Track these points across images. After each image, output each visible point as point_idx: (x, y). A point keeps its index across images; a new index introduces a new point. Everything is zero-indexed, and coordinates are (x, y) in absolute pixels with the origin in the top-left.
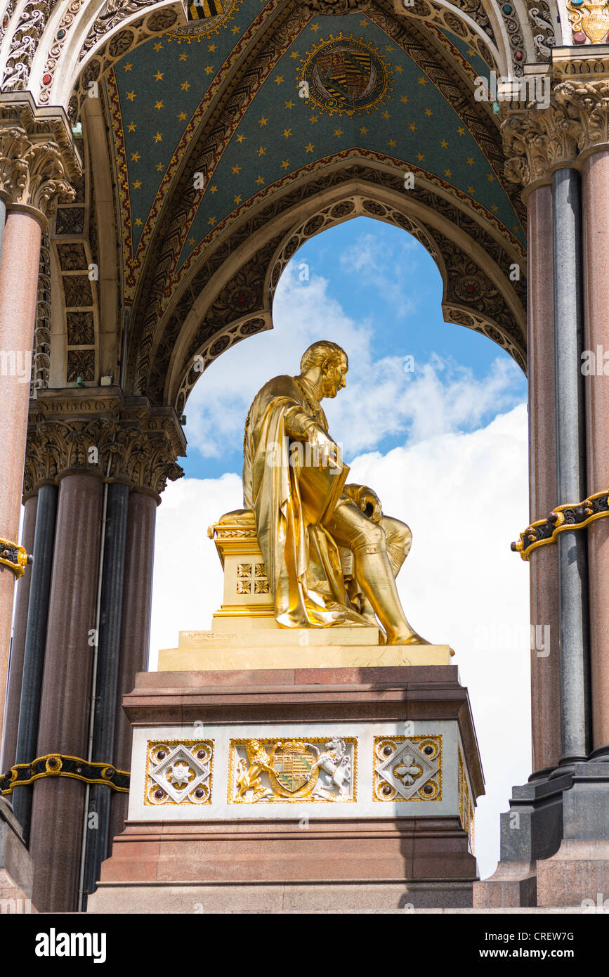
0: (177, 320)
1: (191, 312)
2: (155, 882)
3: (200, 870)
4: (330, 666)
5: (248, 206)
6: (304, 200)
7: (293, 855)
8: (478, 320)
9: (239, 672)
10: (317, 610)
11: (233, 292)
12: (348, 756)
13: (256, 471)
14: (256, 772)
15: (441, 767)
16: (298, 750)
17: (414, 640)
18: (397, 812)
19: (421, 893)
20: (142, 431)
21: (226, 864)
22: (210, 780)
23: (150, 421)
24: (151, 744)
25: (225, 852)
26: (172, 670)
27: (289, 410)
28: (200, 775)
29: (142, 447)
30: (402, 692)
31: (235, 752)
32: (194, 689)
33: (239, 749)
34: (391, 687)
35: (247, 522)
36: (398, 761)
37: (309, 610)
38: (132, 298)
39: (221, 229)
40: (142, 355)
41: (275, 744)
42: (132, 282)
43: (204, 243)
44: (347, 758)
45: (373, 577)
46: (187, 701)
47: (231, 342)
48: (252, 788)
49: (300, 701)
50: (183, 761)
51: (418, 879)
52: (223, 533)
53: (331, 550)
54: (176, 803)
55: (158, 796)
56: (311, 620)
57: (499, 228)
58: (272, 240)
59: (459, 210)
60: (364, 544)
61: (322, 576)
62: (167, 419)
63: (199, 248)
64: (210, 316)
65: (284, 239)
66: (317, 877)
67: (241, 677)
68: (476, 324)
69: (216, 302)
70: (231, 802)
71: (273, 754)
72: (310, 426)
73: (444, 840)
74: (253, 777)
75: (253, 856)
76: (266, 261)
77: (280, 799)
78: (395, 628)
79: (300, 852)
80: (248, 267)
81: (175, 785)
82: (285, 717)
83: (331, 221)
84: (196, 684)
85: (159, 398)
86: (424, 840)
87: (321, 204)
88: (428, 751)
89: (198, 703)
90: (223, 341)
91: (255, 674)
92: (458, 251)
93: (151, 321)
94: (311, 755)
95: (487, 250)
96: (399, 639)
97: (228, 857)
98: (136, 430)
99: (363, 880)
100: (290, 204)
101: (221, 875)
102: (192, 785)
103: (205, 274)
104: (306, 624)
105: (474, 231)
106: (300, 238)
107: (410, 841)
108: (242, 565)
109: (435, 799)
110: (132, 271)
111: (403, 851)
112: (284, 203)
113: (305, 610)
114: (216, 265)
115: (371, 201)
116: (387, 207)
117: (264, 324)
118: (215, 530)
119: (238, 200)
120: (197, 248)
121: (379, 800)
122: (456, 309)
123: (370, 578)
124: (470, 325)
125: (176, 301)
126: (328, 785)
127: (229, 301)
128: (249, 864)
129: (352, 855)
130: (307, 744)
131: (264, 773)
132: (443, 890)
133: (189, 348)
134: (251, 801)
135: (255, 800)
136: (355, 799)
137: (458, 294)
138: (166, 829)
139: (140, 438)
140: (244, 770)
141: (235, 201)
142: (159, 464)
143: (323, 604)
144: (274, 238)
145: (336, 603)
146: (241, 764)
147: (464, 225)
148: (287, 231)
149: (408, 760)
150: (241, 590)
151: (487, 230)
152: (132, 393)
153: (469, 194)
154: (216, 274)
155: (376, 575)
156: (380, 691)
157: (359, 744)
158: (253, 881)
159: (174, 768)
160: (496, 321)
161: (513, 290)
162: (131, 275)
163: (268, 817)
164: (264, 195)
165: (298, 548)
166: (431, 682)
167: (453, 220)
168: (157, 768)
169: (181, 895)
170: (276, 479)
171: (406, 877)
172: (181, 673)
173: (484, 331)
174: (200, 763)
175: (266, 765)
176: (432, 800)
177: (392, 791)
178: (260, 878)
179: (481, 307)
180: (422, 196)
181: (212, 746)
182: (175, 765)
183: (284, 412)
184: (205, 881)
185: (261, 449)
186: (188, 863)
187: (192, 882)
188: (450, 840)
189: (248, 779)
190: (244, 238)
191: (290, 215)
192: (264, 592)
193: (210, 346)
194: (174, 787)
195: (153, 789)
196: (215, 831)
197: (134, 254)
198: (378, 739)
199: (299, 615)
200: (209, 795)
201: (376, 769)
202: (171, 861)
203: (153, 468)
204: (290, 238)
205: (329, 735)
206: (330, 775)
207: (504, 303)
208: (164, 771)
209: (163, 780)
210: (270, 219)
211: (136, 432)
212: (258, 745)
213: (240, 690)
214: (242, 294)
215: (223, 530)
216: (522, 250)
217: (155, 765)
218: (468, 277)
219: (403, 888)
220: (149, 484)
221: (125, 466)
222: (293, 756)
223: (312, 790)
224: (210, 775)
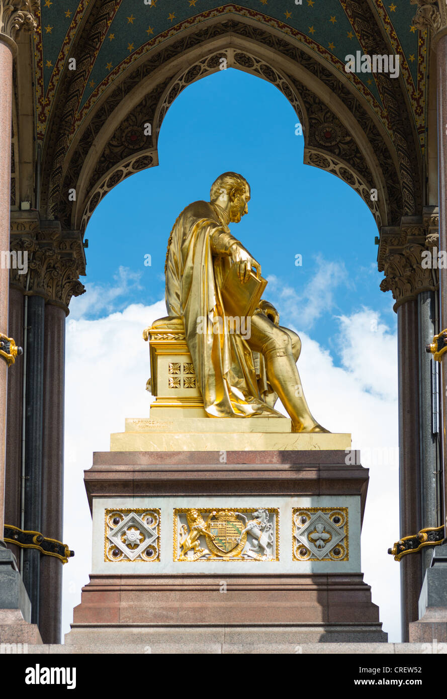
0: (80, 154)
1: (92, 147)
2: (118, 624)
3: (155, 614)
4: (253, 449)
5: (139, 54)
6: (187, 50)
7: (230, 604)
8: (334, 163)
9: (179, 453)
10: (238, 402)
11: (126, 131)
12: (271, 524)
13: (186, 282)
14: (196, 536)
15: (348, 534)
16: (230, 518)
17: (317, 430)
18: (313, 569)
19: (336, 635)
20: (56, 251)
21: (176, 610)
22: (158, 542)
23: (61, 243)
24: (108, 512)
25: (174, 601)
26: (122, 450)
27: (214, 230)
28: (149, 537)
29: (54, 266)
30: (316, 472)
31: (178, 519)
32: (142, 466)
33: (180, 517)
34: (306, 467)
35: (176, 327)
36: (312, 528)
37: (232, 402)
38: (43, 133)
39: (116, 73)
40: (54, 184)
41: (210, 513)
42: (44, 118)
43: (102, 86)
44: (270, 525)
45: (282, 376)
46: (138, 476)
47: (124, 175)
48: (193, 549)
49: (232, 477)
50: (135, 525)
51: (333, 623)
52: (156, 336)
53: (246, 353)
54: (131, 560)
55: (115, 554)
56: (235, 411)
57: (354, 81)
58: (158, 86)
59: (319, 64)
60: (274, 348)
61: (240, 374)
62: (75, 242)
63: (98, 90)
64: (107, 152)
65: (169, 85)
66: (250, 621)
67: (181, 457)
68: (332, 166)
69: (111, 140)
70: (176, 560)
71: (210, 522)
72: (233, 244)
73: (353, 592)
74: (193, 540)
75: (197, 604)
76: (154, 104)
77: (216, 558)
78: (301, 420)
79: (235, 601)
80: (139, 109)
81: (129, 546)
82: (219, 490)
83: (206, 70)
84: (144, 463)
85: (68, 223)
86: (336, 592)
87: (200, 55)
88: (337, 521)
89: (147, 478)
90: (118, 175)
91: (193, 455)
92: (317, 101)
93: (61, 154)
94: (241, 522)
95: (343, 101)
96: (304, 428)
97: (177, 604)
98: (51, 250)
99: (288, 623)
100: (174, 53)
101: (172, 618)
102: (143, 546)
103: (103, 113)
104: (231, 414)
105: (332, 83)
106: (181, 85)
107: (325, 593)
108: (173, 364)
109: (343, 559)
110: (43, 109)
111: (319, 601)
112: (170, 53)
113: (230, 403)
114: (112, 106)
115: (242, 54)
116: (255, 59)
117: (151, 161)
118: (149, 333)
119: (131, 48)
120: (96, 90)
121: (297, 559)
122: (316, 152)
123: (281, 377)
124: (326, 167)
125: (79, 137)
126: (255, 547)
127: (123, 139)
128: (195, 610)
129: (279, 604)
130: (237, 513)
131: (202, 536)
132: (354, 632)
133: (90, 180)
134: (193, 559)
135: (196, 559)
136: (278, 559)
137: (317, 138)
138: (123, 581)
139: (54, 257)
140: (185, 534)
141: (128, 48)
142: (67, 281)
143: (243, 398)
144: (160, 84)
145: (253, 398)
146: (182, 529)
147: (324, 77)
148: (171, 78)
149: (320, 527)
150: (172, 385)
151: (343, 83)
152: (46, 218)
153: (330, 50)
154: (112, 115)
155: (285, 374)
156: (299, 470)
157: (280, 514)
158: (199, 623)
159: (127, 532)
160: (350, 163)
161: (366, 136)
162: (42, 113)
163: (207, 572)
164: (153, 45)
165: (223, 349)
166: (338, 463)
167: (315, 72)
168: (114, 532)
169: (141, 634)
170: (204, 290)
171: (323, 621)
172: (130, 453)
173: (338, 173)
174: (149, 527)
175: (204, 530)
176: (340, 560)
177: (308, 553)
178: (204, 622)
179: (337, 151)
180: (287, 51)
181: (159, 514)
182: (128, 529)
183: (209, 232)
184: (160, 624)
185: (189, 263)
186: (145, 609)
187: (149, 624)
188: (357, 592)
189: (190, 541)
190: (136, 83)
191: (173, 64)
192: (191, 387)
193: (108, 179)
194: (128, 547)
195: (111, 549)
196: (164, 584)
197: (45, 94)
198: (296, 510)
199: (225, 406)
200: (157, 554)
201: (295, 535)
202: (130, 607)
203: (63, 284)
204: (174, 84)
205: (256, 507)
206: (257, 539)
207: (357, 148)
208: (119, 534)
209: (118, 541)
210: (158, 66)
211: (51, 252)
212: (197, 514)
213: (181, 467)
214: (133, 133)
215: (156, 334)
216: (373, 102)
217: (112, 529)
218: (326, 124)
219: (321, 629)
220: (60, 298)
221: (42, 281)
222: (226, 523)
223: (241, 551)
224: (158, 538)
